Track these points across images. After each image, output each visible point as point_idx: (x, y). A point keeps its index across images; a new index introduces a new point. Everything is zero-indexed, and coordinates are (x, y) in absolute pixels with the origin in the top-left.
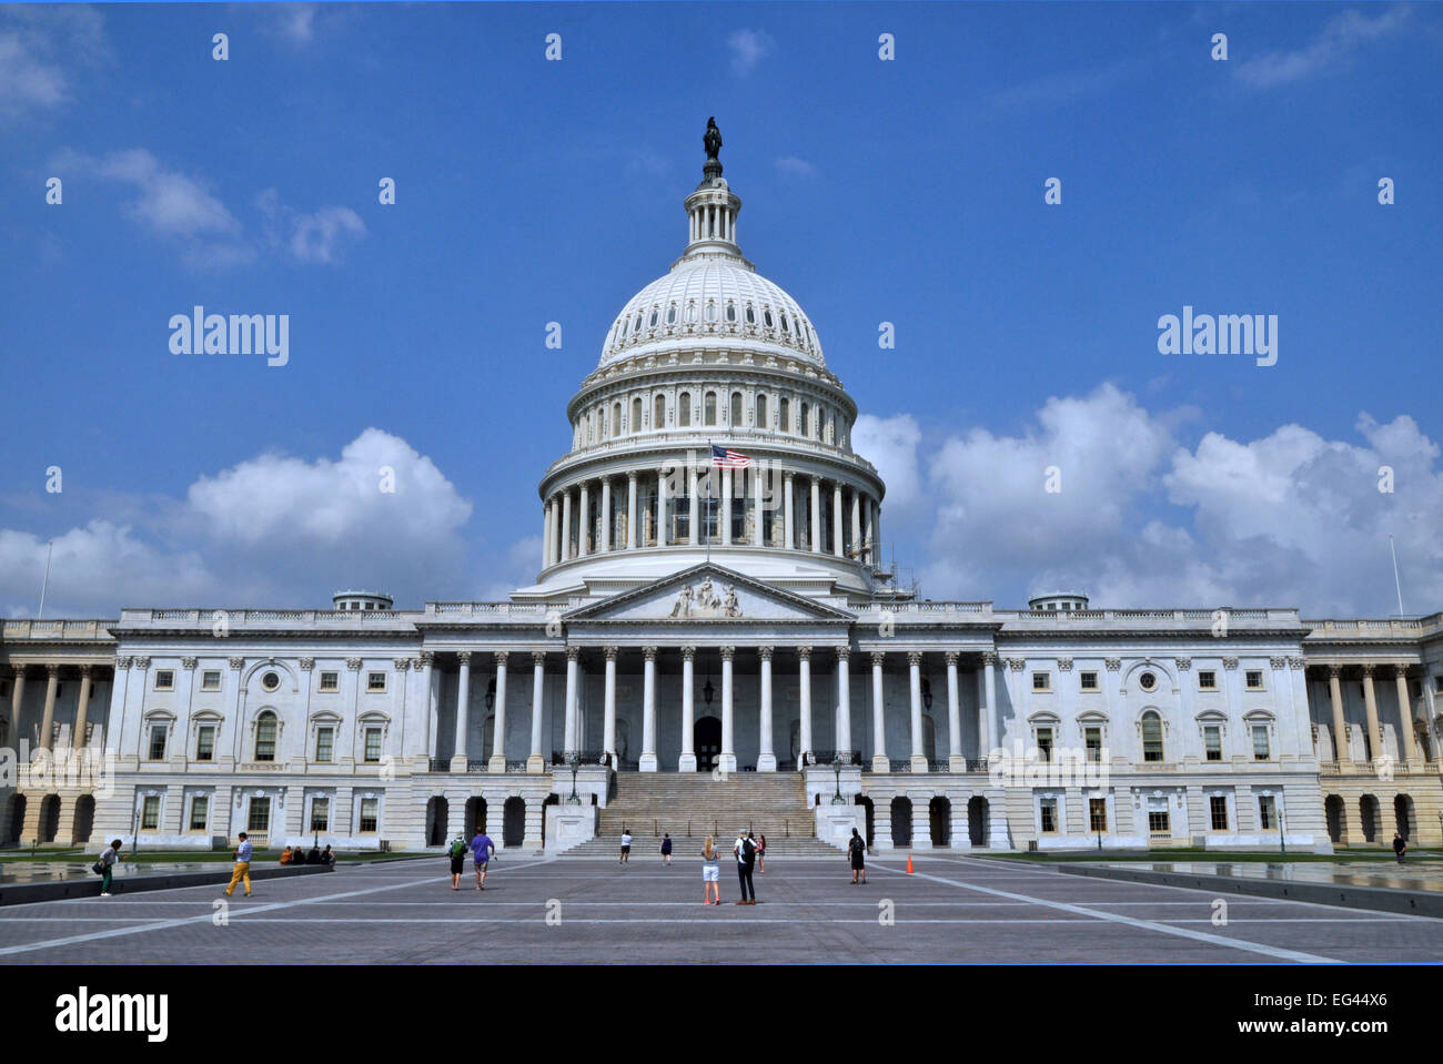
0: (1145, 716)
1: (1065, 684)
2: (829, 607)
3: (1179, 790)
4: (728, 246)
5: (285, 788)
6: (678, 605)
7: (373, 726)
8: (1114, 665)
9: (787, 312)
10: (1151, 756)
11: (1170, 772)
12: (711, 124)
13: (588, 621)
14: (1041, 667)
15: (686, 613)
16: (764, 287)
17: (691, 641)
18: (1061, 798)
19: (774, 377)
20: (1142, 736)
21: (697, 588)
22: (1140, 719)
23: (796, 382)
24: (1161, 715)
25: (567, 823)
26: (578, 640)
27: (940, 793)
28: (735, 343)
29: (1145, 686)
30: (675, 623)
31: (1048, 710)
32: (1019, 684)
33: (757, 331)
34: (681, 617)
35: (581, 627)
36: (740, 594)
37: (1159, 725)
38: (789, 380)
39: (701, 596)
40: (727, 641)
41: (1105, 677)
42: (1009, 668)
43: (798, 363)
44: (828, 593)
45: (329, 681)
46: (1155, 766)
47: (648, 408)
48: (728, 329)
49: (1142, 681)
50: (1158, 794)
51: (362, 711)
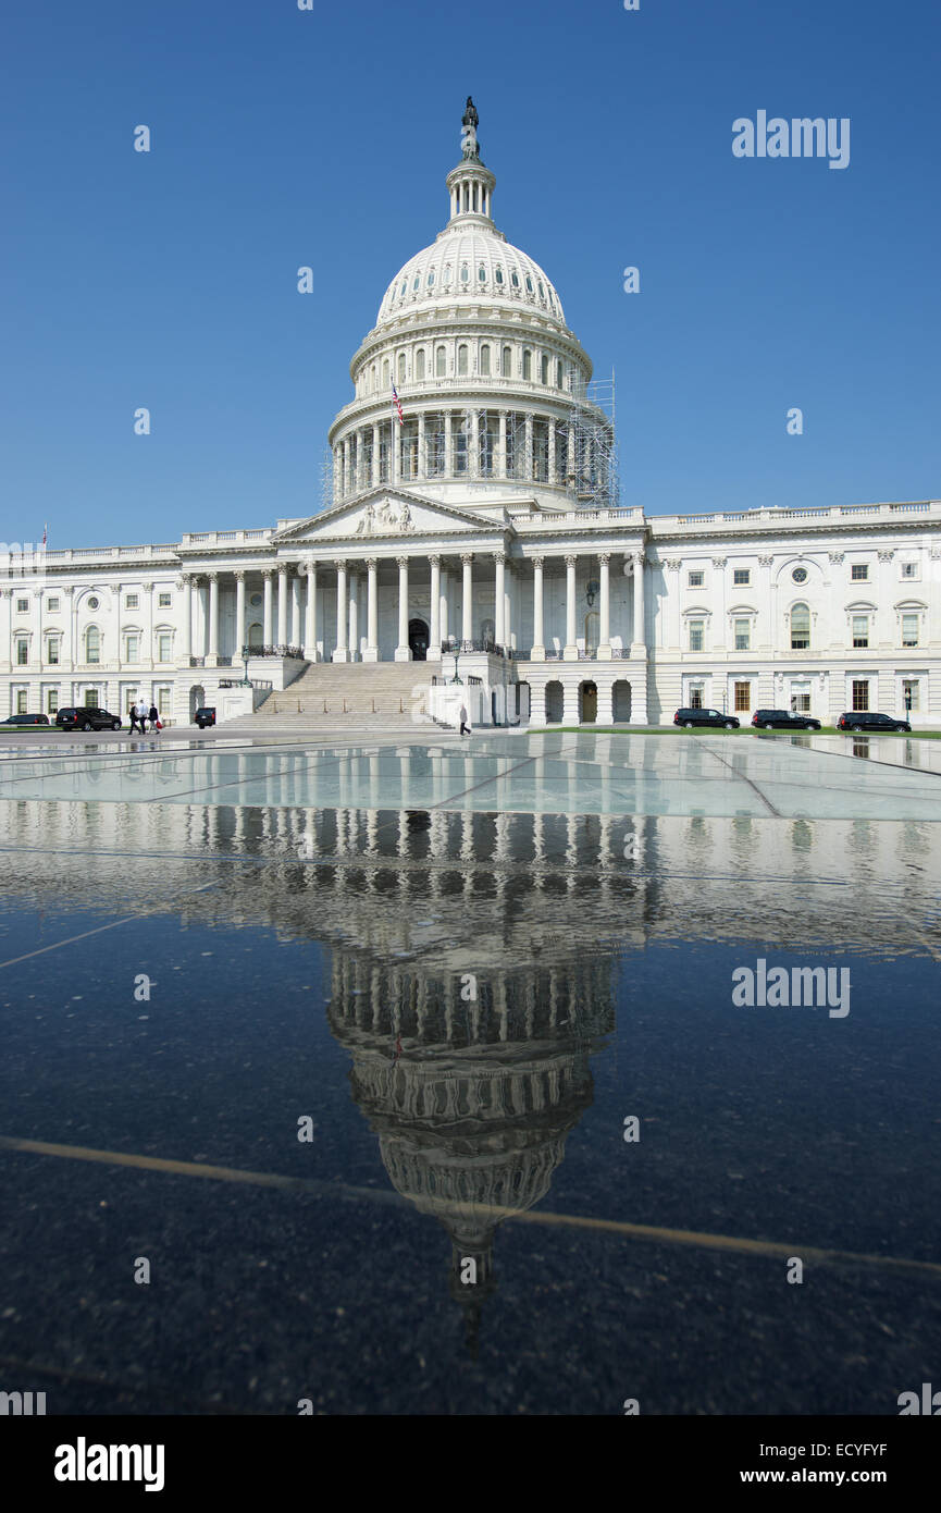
0: (794, 608)
1: (719, 581)
2: (485, 517)
3: (822, 674)
4: (482, 219)
5: (107, 682)
6: (362, 523)
7: (163, 632)
8: (767, 562)
9: (532, 274)
10: (797, 645)
11: (815, 658)
12: (470, 104)
13: (290, 540)
14: (695, 566)
15: (369, 530)
16: (514, 256)
17: (372, 553)
18: (708, 680)
19: (517, 330)
20: (789, 627)
21: (377, 506)
22: (789, 611)
23: (538, 335)
24: (810, 607)
25: (233, 702)
26: (286, 556)
27: (587, 678)
28: (486, 301)
29: (797, 580)
30: (359, 539)
31: (703, 605)
32: (675, 580)
33: (504, 291)
34: (365, 533)
35: (286, 545)
36: (413, 509)
37: (808, 615)
38: (531, 333)
39: (380, 514)
40: (402, 551)
41: (757, 573)
42: (666, 566)
43: (540, 319)
44: (527, 511)
45: (132, 600)
46: (800, 653)
47: (410, 362)
48: (479, 289)
49: (794, 576)
50: (801, 678)
51: (155, 624)
